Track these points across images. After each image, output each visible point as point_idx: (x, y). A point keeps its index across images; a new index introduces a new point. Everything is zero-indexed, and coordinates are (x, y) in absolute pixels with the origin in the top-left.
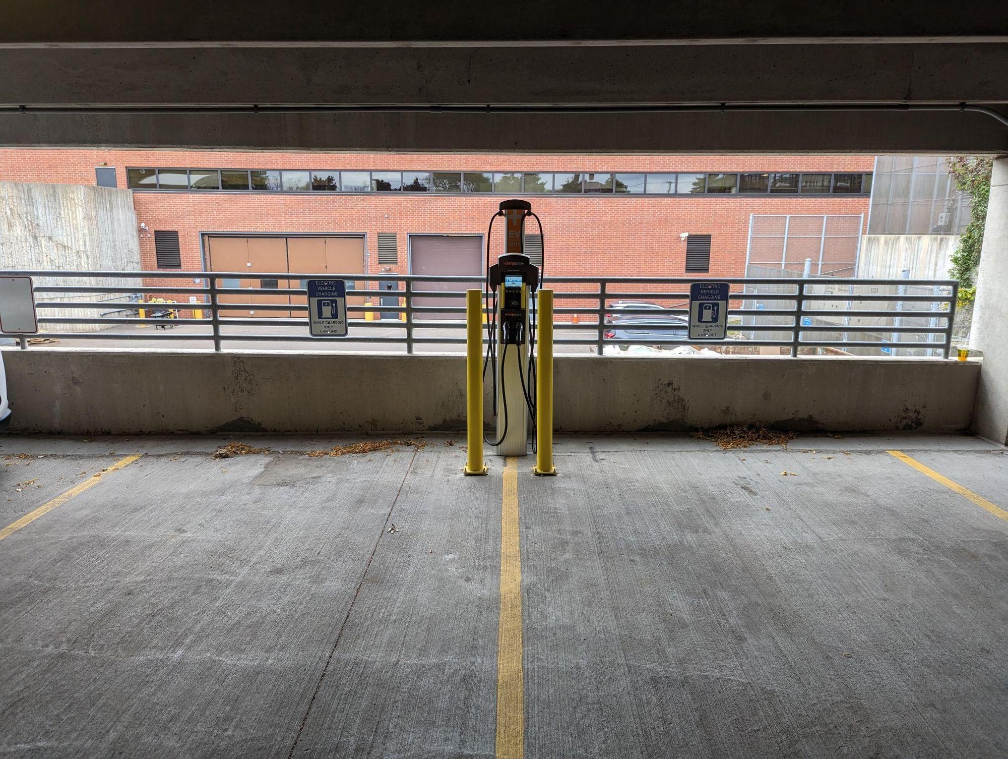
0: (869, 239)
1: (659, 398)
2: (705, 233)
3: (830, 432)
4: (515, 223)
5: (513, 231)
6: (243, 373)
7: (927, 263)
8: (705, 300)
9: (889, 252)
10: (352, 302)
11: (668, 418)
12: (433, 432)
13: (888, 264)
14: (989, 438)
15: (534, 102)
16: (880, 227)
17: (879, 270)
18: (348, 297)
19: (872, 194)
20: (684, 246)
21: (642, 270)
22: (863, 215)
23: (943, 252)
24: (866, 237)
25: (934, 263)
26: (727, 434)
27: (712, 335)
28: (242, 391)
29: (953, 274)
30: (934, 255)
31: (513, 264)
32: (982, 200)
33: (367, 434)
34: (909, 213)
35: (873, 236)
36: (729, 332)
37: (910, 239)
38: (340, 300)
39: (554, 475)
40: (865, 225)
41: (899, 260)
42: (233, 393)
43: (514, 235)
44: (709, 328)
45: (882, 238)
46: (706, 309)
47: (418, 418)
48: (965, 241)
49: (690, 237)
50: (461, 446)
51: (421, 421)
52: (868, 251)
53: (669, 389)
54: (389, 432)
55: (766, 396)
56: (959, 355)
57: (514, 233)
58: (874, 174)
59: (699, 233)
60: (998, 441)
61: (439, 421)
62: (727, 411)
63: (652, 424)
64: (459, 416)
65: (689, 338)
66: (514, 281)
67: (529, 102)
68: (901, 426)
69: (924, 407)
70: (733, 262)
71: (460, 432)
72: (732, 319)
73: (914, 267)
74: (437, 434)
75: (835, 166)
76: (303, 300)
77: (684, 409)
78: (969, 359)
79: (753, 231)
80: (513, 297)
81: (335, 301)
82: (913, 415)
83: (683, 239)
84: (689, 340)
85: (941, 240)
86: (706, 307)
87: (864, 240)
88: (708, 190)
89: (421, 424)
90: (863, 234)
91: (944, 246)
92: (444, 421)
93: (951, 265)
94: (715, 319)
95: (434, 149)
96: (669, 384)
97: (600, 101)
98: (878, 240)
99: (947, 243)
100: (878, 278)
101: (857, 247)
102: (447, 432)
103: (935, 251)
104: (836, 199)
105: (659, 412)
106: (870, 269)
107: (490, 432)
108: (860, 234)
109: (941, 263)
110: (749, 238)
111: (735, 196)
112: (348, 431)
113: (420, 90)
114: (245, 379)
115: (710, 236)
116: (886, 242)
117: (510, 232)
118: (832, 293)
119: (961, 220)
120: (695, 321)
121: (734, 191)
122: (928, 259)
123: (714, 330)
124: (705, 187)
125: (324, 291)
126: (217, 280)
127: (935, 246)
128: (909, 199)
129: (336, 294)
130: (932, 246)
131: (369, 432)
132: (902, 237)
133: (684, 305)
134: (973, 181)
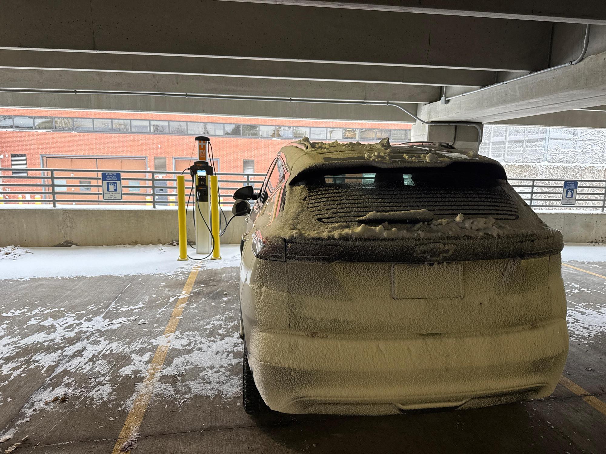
6: (68, 218)
10: (124, 183)
18: (122, 181)
28: (67, 227)
31: (201, 165)
38: (118, 182)
42: (63, 228)
66: (202, 173)
76: (100, 182)
80: (202, 180)
81: (116, 183)
97: (237, 95)
114: (69, 221)
125: (110, 178)
126: (54, 172)
129: (116, 179)
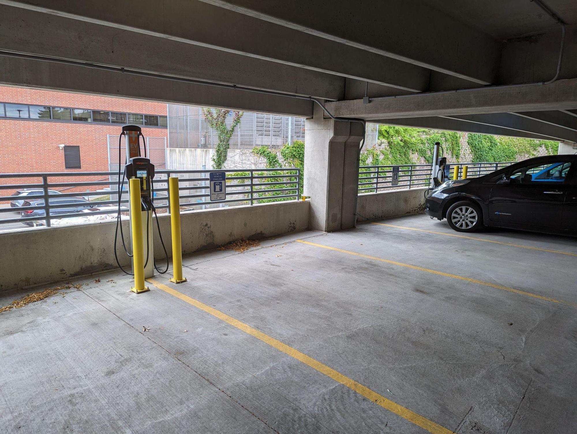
0: (170, 150)
1: (202, 233)
2: (75, 145)
3: (270, 237)
4: (134, 139)
5: (133, 144)
7: (201, 162)
8: (216, 181)
9: (182, 156)
11: (207, 243)
12: (73, 277)
13: (182, 163)
14: (318, 230)
15: (151, 70)
16: (174, 144)
17: (178, 165)
19: (168, 127)
20: (62, 153)
21: (34, 168)
22: (165, 138)
23: (207, 157)
24: (168, 149)
25: (204, 162)
26: (234, 245)
27: (220, 198)
29: (214, 167)
30: (204, 158)
32: (221, 133)
33: (22, 289)
34: (189, 138)
35: (172, 149)
36: (227, 196)
37: (191, 151)
39: (185, 281)
40: (167, 144)
41: (187, 161)
43: (134, 146)
44: (219, 195)
45: (177, 150)
46: (217, 185)
47: (62, 270)
48: (217, 151)
49: (66, 147)
50: (107, 280)
51: (64, 272)
52: (171, 156)
53: (206, 228)
54: (40, 284)
55: (245, 225)
56: (303, 199)
57: (134, 145)
58: (168, 117)
59: (72, 145)
60: (322, 231)
61: (77, 269)
62: (231, 235)
63: (200, 248)
64: (92, 263)
65: (211, 200)
67: (148, 70)
68: (289, 230)
69: (296, 221)
70: (95, 162)
71: (93, 274)
72: (229, 190)
73: (195, 164)
74: (78, 278)
75: (144, 111)
77: (213, 237)
78: (306, 200)
79: (110, 145)
82: (292, 225)
83: (61, 148)
84: (211, 202)
85: (206, 151)
86: (217, 184)
87: (168, 150)
88: (73, 119)
89: (64, 274)
90: (167, 147)
91: (208, 154)
92: (81, 269)
93: (212, 163)
94: (221, 190)
95: (63, 89)
96: (206, 225)
98: (175, 150)
99: (209, 152)
100: (178, 170)
101: (165, 154)
102: (84, 276)
103: (204, 156)
104: (147, 128)
105: (202, 241)
106: (173, 165)
107: (113, 270)
108: (166, 147)
109: (208, 162)
110: (108, 148)
111: (90, 123)
112: (5, 290)
113: (81, 52)
115: (79, 147)
116: (179, 152)
117: (131, 144)
118: (161, 178)
119: (213, 141)
120: (213, 192)
121: (89, 120)
122: (201, 160)
123: (221, 196)
124: (71, 117)
127: (204, 154)
128: (188, 130)
130: (202, 154)
131: (23, 288)
132: (187, 149)
133: (208, 183)
134: (216, 124)
